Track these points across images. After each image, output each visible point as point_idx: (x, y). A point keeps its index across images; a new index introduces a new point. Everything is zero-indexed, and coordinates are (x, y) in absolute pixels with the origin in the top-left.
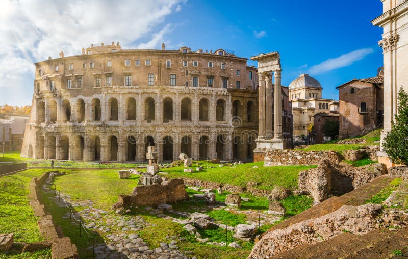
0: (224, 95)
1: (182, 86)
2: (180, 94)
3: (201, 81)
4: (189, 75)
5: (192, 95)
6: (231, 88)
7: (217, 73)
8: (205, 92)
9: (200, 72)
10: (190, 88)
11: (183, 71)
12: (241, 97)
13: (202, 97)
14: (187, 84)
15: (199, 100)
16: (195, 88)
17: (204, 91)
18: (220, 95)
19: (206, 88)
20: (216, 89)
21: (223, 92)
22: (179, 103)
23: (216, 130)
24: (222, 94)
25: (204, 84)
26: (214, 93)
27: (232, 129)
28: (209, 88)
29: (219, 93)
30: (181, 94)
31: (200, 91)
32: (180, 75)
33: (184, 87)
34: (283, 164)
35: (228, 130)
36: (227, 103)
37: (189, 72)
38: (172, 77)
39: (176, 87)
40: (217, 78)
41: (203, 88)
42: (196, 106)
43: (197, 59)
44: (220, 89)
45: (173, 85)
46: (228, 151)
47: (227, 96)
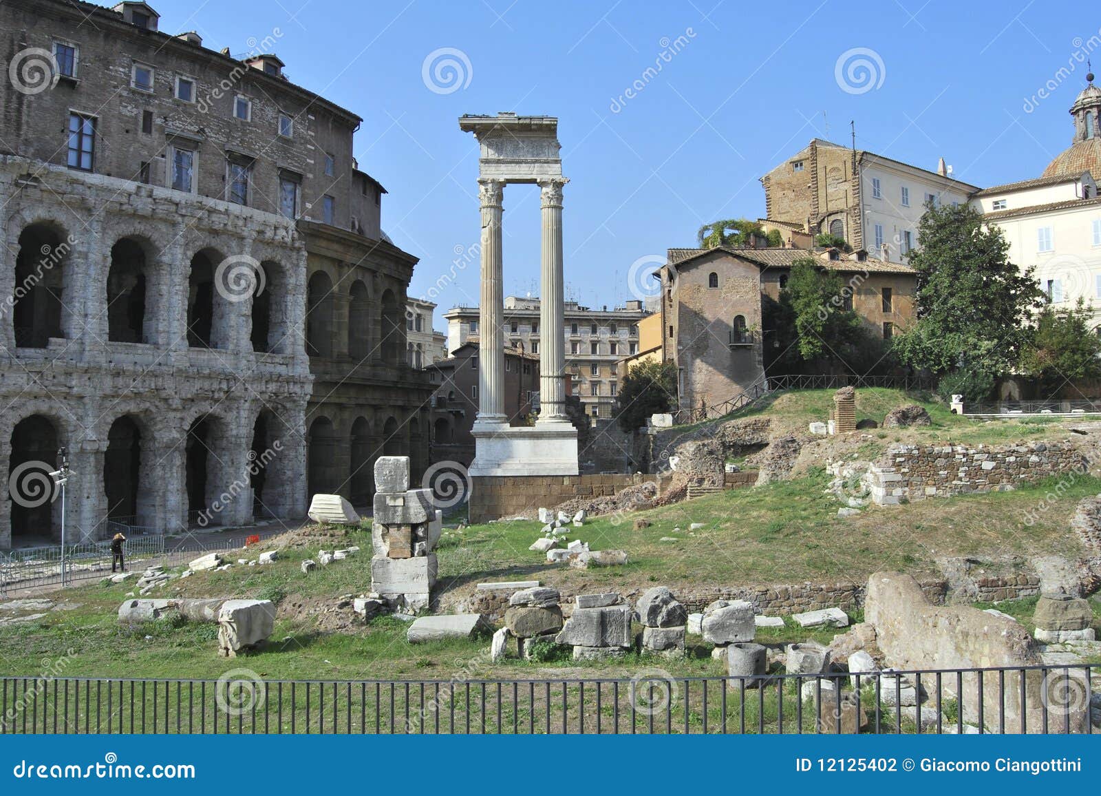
0: (283, 245)
1: (122, 176)
2: (109, 213)
3: (205, 172)
4: (155, 135)
5: (163, 227)
6: (308, 218)
7: (263, 150)
8: (218, 222)
9: (201, 131)
10: (160, 192)
11: (130, 111)
12: (333, 260)
13: (203, 241)
14: (146, 173)
15: (190, 254)
16: (177, 195)
17: (215, 218)
18: (270, 243)
19: (222, 206)
20: (259, 215)
21: (282, 232)
22: (105, 257)
23: (254, 391)
24: (278, 238)
25: (213, 184)
26: (249, 232)
27: (309, 389)
28: (235, 208)
29: (269, 234)
30: (117, 214)
31: (200, 214)
32: (115, 125)
33: (130, 185)
34: (941, 492)
35: (297, 389)
36: (292, 281)
37: (158, 121)
38: (74, 124)
39: (95, 179)
40: (262, 168)
41: (211, 202)
42: (177, 279)
43: (192, 72)
44: (272, 218)
45: (78, 167)
46: (292, 481)
47: (293, 249)
